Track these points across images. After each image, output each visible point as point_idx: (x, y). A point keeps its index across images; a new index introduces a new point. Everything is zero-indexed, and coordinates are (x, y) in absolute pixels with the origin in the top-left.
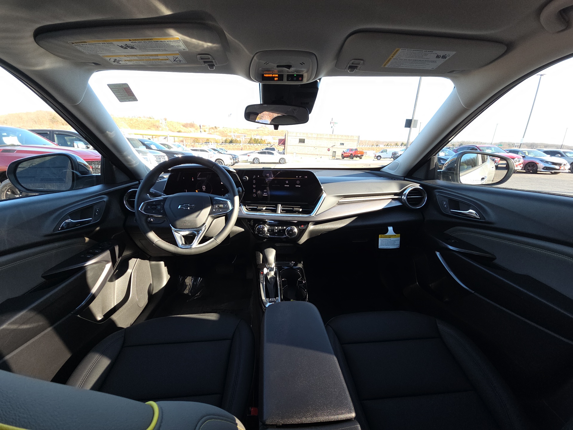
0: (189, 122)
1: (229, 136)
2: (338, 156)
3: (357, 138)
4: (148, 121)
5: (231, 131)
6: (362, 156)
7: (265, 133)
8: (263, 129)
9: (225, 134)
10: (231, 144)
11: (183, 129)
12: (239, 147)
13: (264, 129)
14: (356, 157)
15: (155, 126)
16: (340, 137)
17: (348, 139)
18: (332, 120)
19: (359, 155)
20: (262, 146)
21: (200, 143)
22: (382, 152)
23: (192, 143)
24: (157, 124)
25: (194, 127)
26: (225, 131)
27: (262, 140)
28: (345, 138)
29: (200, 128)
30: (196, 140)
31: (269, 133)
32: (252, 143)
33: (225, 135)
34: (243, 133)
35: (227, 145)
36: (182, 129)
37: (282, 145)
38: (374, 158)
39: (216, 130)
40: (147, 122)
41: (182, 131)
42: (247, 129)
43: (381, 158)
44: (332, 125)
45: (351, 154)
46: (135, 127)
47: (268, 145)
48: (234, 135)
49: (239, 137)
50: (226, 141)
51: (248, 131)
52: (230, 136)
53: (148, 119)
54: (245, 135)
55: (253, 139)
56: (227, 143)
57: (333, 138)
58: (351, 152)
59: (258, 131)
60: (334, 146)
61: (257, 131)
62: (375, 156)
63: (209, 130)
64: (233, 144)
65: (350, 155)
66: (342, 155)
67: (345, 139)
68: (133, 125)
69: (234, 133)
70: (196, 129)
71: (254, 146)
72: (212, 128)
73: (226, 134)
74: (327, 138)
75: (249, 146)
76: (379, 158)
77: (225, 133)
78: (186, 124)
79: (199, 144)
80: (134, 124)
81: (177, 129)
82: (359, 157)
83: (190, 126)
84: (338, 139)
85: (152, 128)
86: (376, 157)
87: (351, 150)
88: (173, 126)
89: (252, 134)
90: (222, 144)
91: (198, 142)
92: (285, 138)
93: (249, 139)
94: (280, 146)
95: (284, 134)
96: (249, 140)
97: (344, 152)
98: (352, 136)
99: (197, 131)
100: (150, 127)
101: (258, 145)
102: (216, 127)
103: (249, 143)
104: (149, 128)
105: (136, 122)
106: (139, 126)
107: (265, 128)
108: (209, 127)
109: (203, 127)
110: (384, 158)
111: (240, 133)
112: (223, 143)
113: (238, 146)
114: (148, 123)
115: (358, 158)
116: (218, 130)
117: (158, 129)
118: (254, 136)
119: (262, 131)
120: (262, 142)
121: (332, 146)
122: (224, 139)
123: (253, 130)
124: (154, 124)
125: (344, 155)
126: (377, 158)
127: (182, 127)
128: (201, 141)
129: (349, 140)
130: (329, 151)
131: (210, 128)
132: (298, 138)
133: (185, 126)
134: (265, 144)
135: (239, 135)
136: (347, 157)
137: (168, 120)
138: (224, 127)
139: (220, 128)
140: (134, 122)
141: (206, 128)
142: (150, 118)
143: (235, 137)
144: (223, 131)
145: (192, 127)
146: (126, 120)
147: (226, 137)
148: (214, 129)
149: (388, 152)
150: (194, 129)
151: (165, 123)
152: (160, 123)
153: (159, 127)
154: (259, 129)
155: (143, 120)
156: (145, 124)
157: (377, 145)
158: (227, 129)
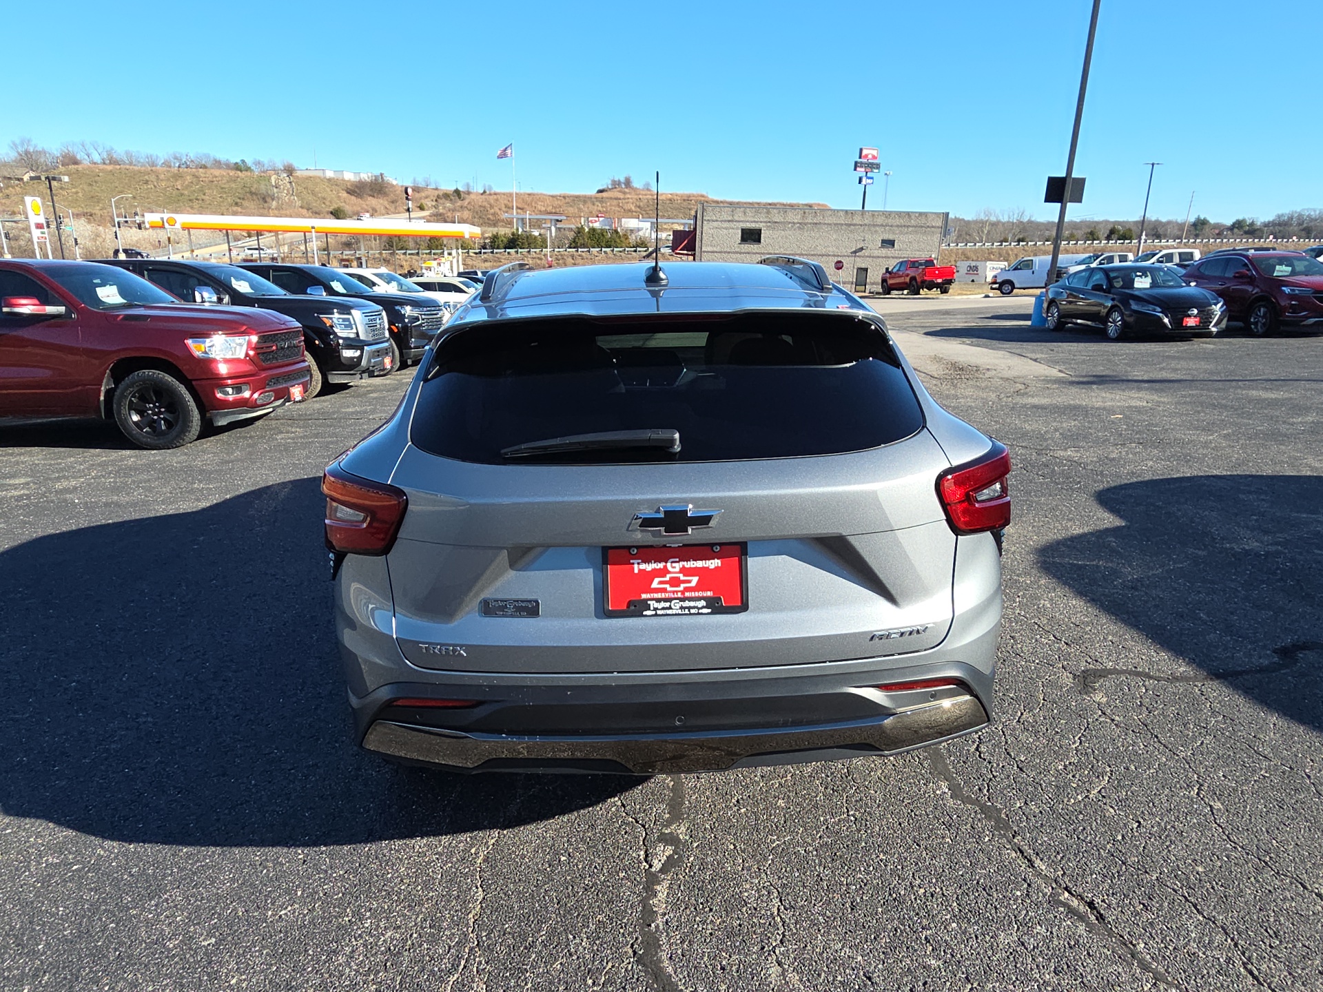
0: (365, 176)
1: (503, 221)
2: (873, 284)
3: (939, 223)
4: (233, 180)
5: (510, 205)
6: (950, 282)
7: (626, 207)
8: (621, 196)
9: (490, 216)
10: (512, 251)
11: (349, 203)
12: (539, 262)
13: (625, 193)
14: (930, 287)
15: (255, 197)
16: (880, 221)
17: (908, 226)
18: (860, 157)
19: (940, 281)
20: (618, 254)
21: (408, 252)
22: (1015, 269)
23: (384, 252)
24: (263, 188)
25: (385, 194)
26: (492, 207)
27: (616, 231)
28: (898, 221)
29: (407, 199)
30: (397, 238)
31: (639, 207)
32: (583, 246)
33: (489, 219)
34: (549, 209)
35: (498, 255)
36: (345, 202)
37: (685, 252)
38: (992, 289)
39: (459, 203)
40: (228, 182)
41: (348, 208)
42: (564, 197)
43: (1013, 287)
44: (861, 170)
45: (913, 279)
46: (190, 200)
47: (638, 249)
48: (522, 219)
49: (537, 224)
50: (494, 243)
51: (568, 203)
52: (509, 223)
53: (232, 173)
54: (559, 218)
55: (587, 230)
56: (498, 248)
57: (855, 225)
58: (912, 273)
59: (602, 200)
60: (862, 249)
61: (597, 203)
62: (995, 283)
63: (434, 203)
64: (520, 250)
65: (908, 280)
66: (884, 281)
67: (898, 226)
68: (182, 195)
69: (519, 211)
70: (393, 202)
71: (589, 257)
72: (446, 196)
73: (494, 214)
74: (835, 224)
75: (573, 257)
76: (1007, 288)
77: (493, 211)
78: (357, 187)
79: (405, 254)
80: (186, 192)
81: (328, 203)
82: (938, 286)
83: (370, 193)
84: (874, 225)
85: (246, 203)
86: (997, 286)
87: (914, 264)
88: (313, 193)
89: (582, 215)
90: (483, 251)
91: (402, 249)
92: (695, 229)
93: (571, 230)
94: (676, 254)
95: (693, 213)
96: (571, 235)
97: (890, 273)
98: (921, 214)
99: (396, 208)
100: (238, 200)
101: (605, 252)
102: (457, 192)
103: (573, 245)
104: (236, 204)
105: (192, 183)
106: (204, 197)
107: (626, 190)
108: (436, 193)
109: (417, 195)
110: (1024, 289)
111: (543, 209)
112: (485, 248)
113: (535, 255)
114: (233, 185)
115: (935, 292)
116: (466, 203)
117: (266, 205)
118: (590, 219)
119: (615, 202)
120: (618, 240)
121: (855, 252)
122: (490, 232)
123: (585, 199)
124: (253, 190)
125: (890, 282)
127: (345, 195)
128: (411, 244)
129: (910, 229)
130: (839, 268)
131: (438, 196)
132: (737, 228)
133: (355, 192)
134: (627, 249)
135: (538, 220)
136: (900, 287)
137: (298, 173)
138: (485, 192)
139: (472, 196)
140: (187, 183)
141: (426, 197)
142: (237, 167)
143: (524, 224)
144: (485, 207)
145: (378, 194)
146: (162, 176)
147: (495, 225)
148: (451, 200)
149: (1036, 267)
150: (386, 203)
151: (288, 185)
152: (274, 184)
153: (269, 200)
154: (604, 195)
155: (216, 177)
156: (222, 188)
157: (1019, 241)
158: (495, 197)
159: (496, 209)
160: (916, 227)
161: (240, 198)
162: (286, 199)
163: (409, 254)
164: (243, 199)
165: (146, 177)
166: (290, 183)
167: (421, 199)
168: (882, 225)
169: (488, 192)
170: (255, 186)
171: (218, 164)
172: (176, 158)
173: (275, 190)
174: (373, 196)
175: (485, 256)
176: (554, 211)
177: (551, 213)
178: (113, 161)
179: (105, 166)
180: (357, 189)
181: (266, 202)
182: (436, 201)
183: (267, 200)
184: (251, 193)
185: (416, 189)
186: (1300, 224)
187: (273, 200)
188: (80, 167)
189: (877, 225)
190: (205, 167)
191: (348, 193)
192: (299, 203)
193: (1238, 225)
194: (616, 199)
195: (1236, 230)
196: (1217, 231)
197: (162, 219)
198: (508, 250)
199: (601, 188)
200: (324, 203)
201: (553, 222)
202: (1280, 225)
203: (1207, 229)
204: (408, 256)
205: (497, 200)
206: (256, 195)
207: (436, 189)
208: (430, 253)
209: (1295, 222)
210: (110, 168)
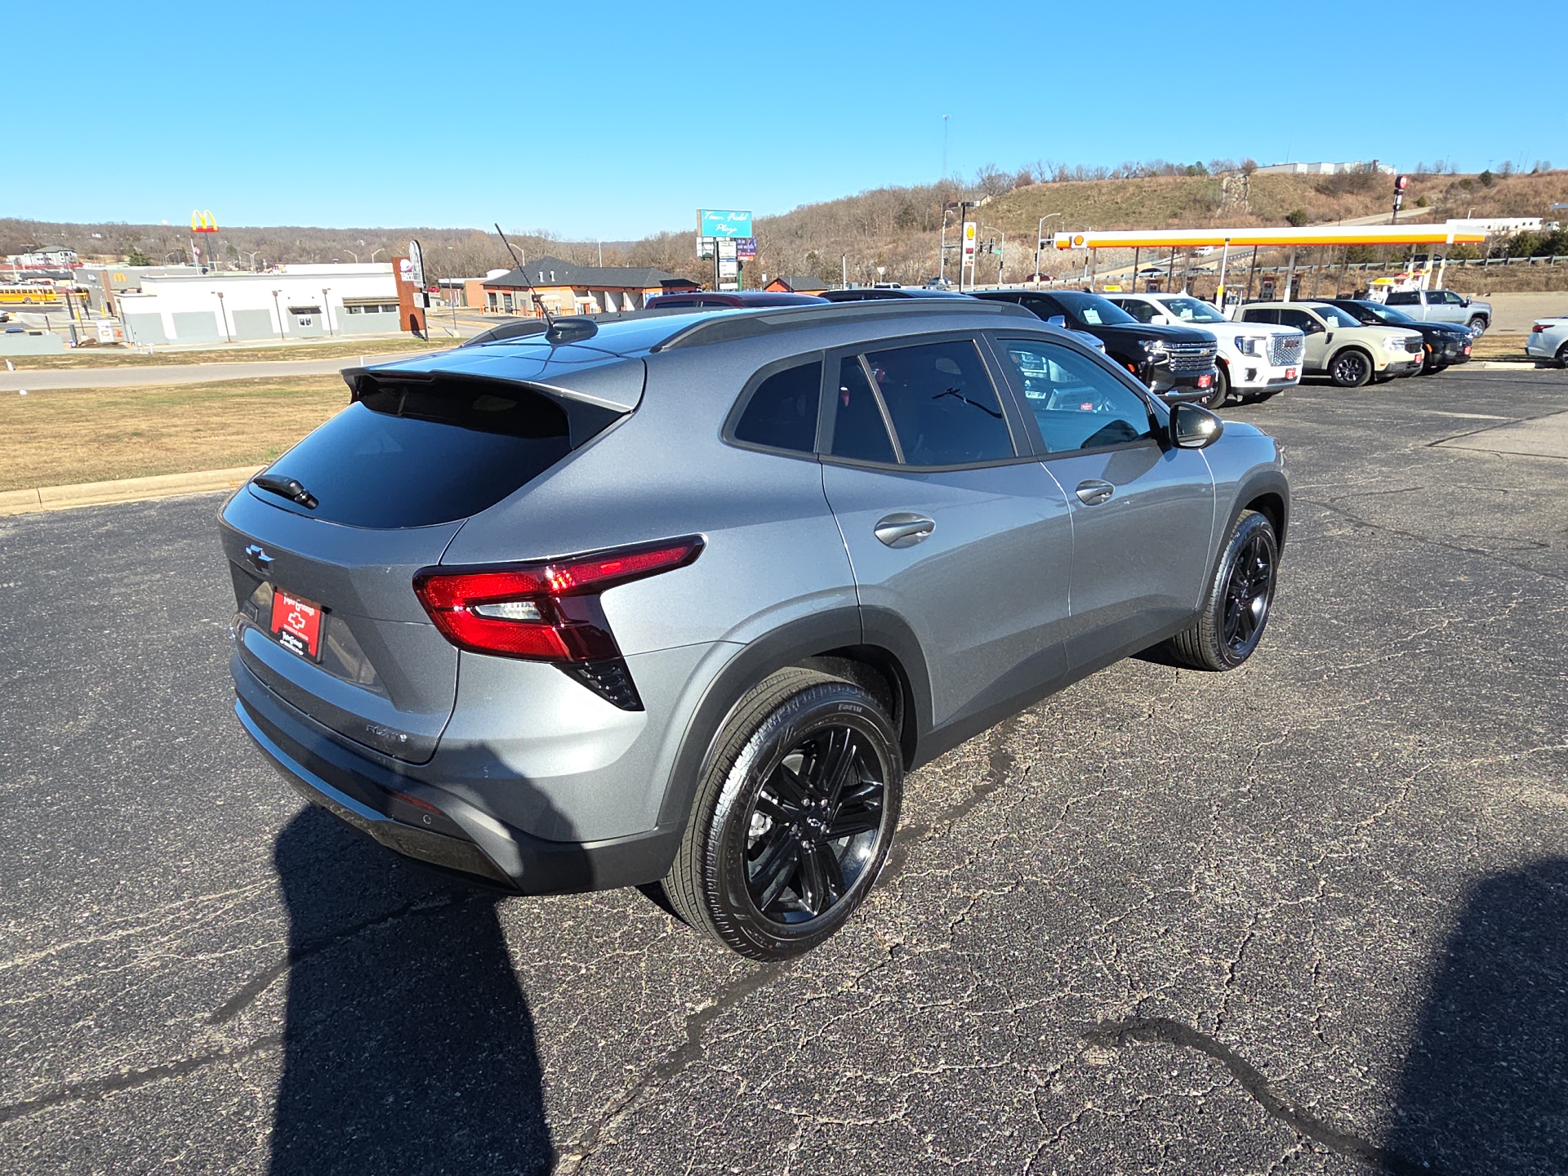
0: (1350, 168)
4: (1179, 187)
9: (1531, 208)
11: (1316, 204)
15: (1198, 205)
23: (1333, 266)
24: (1210, 194)
25: (1371, 188)
26: (1537, 193)
29: (1398, 192)
35: (1514, 266)
36: (1310, 204)
39: (1484, 192)
40: (1172, 190)
41: (1311, 211)
53: (1181, 179)
63: (1442, 195)
68: (1120, 208)
70: (1377, 199)
72: (1466, 183)
77: (1538, 200)
78: (1333, 181)
80: (1124, 206)
81: (1286, 206)
83: (1351, 189)
85: (1187, 213)
88: (1271, 195)
99: (1381, 206)
100: (1179, 211)
102: (1486, 176)
104: (1176, 215)
105: (1133, 194)
106: (1142, 210)
108: (1452, 180)
109: (1417, 186)
114: (1177, 193)
116: (1494, 191)
117: (1209, 214)
124: (1198, 197)
127: (1312, 193)
131: (1452, 185)
133: (1328, 188)
137: (1258, 172)
138: (1534, 172)
139: (1510, 181)
140: (1128, 195)
141: (1433, 188)
142: (1190, 172)
144: (1526, 194)
145: (1359, 189)
146: (1104, 190)
148: (1472, 188)
150: (1368, 200)
151: (1242, 188)
152: (1224, 188)
155: (1161, 185)
156: (1164, 198)
158: (1549, 178)
159: (1545, 197)
161: (1180, 208)
162: (1235, 205)
164: (1185, 209)
165: (1089, 192)
166: (1245, 184)
167: (1424, 190)
169: (1540, 171)
170: (1202, 192)
171: (1170, 170)
172: (1126, 168)
173: (1224, 195)
174: (1352, 193)
175: (1490, 267)
178: (1063, 178)
179: (1054, 184)
180: (1332, 186)
181: (1209, 210)
182: (1446, 191)
183: (1212, 207)
184: (1195, 201)
185: (1416, 179)
187: (1218, 207)
188: (1030, 187)
190: (1153, 174)
191: (1317, 190)
192: (1249, 209)
197: (1070, 238)
198: (1533, 259)
200: (1281, 207)
205: (1550, 183)
206: (1200, 202)
207: (1453, 175)
210: (1057, 185)
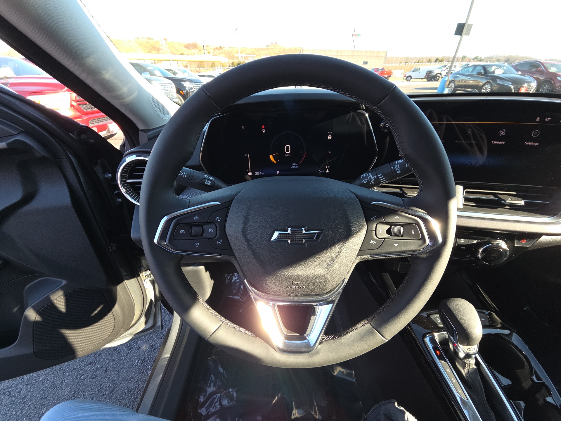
0: (191, 42)
1: (235, 57)
3: (384, 55)
4: (148, 43)
5: (238, 51)
7: (276, 52)
8: (274, 47)
9: (231, 56)
11: (186, 51)
13: (275, 46)
16: (363, 54)
17: (373, 56)
18: (354, 32)
21: (205, 68)
22: (413, 71)
24: (157, 46)
25: (197, 48)
26: (232, 52)
28: (370, 54)
29: (204, 49)
30: (201, 63)
31: (280, 52)
33: (231, 57)
36: (184, 51)
38: (404, 79)
39: (221, 51)
40: (146, 44)
41: (185, 53)
42: (255, 48)
43: (411, 78)
44: (354, 37)
46: (135, 51)
48: (242, 57)
51: (256, 50)
52: (237, 58)
53: (147, 40)
54: (254, 56)
57: (355, 56)
59: (267, 49)
62: (405, 77)
63: (213, 51)
67: (370, 56)
70: (200, 51)
72: (217, 48)
76: (409, 79)
77: (232, 54)
78: (188, 45)
79: (204, 69)
81: (179, 51)
83: (192, 47)
84: (361, 56)
85: (153, 51)
88: (174, 48)
90: (229, 68)
91: (203, 67)
98: (378, 52)
99: (201, 53)
100: (150, 50)
102: (220, 47)
104: (150, 52)
109: (207, 48)
110: (415, 79)
111: (248, 53)
112: (230, 66)
114: (148, 45)
116: (223, 51)
117: (159, 52)
119: (272, 50)
123: (262, 49)
126: (406, 79)
127: (184, 48)
128: (206, 66)
129: (374, 57)
131: (214, 49)
133: (187, 47)
135: (247, 57)
137: (168, 40)
138: (229, 47)
139: (225, 48)
141: (210, 49)
142: (149, 38)
143: (242, 58)
144: (229, 52)
145: (195, 48)
147: (233, 59)
148: (218, 50)
149: (421, 70)
150: (197, 51)
152: (161, 44)
153: (160, 50)
154: (268, 47)
155: (142, 42)
156: (145, 46)
157: (406, 63)
158: (233, 48)
159: (233, 53)
160: (376, 56)
162: (165, 50)
163: (206, 69)
164: (152, 50)
166: (166, 44)
168: (364, 56)
170: (155, 45)
173: (161, 46)
174: (193, 49)
176: (252, 53)
177: (251, 54)
181: (159, 51)
182: (214, 50)
184: (154, 48)
185: (207, 46)
186: (496, 58)
187: (161, 50)
189: (363, 56)
190: (139, 38)
191: (185, 47)
193: (476, 58)
194: (273, 49)
195: (475, 60)
196: (469, 60)
199: (267, 45)
200: (177, 51)
201: (252, 57)
202: (490, 58)
203: (466, 59)
204: (205, 70)
205: (233, 50)
206: (155, 48)
207: (214, 46)
208: (212, 69)
209: (495, 57)
